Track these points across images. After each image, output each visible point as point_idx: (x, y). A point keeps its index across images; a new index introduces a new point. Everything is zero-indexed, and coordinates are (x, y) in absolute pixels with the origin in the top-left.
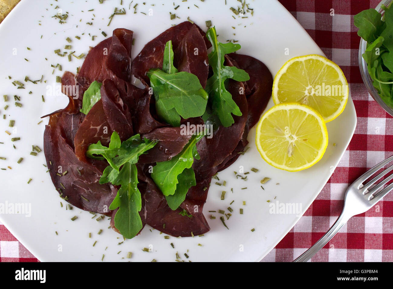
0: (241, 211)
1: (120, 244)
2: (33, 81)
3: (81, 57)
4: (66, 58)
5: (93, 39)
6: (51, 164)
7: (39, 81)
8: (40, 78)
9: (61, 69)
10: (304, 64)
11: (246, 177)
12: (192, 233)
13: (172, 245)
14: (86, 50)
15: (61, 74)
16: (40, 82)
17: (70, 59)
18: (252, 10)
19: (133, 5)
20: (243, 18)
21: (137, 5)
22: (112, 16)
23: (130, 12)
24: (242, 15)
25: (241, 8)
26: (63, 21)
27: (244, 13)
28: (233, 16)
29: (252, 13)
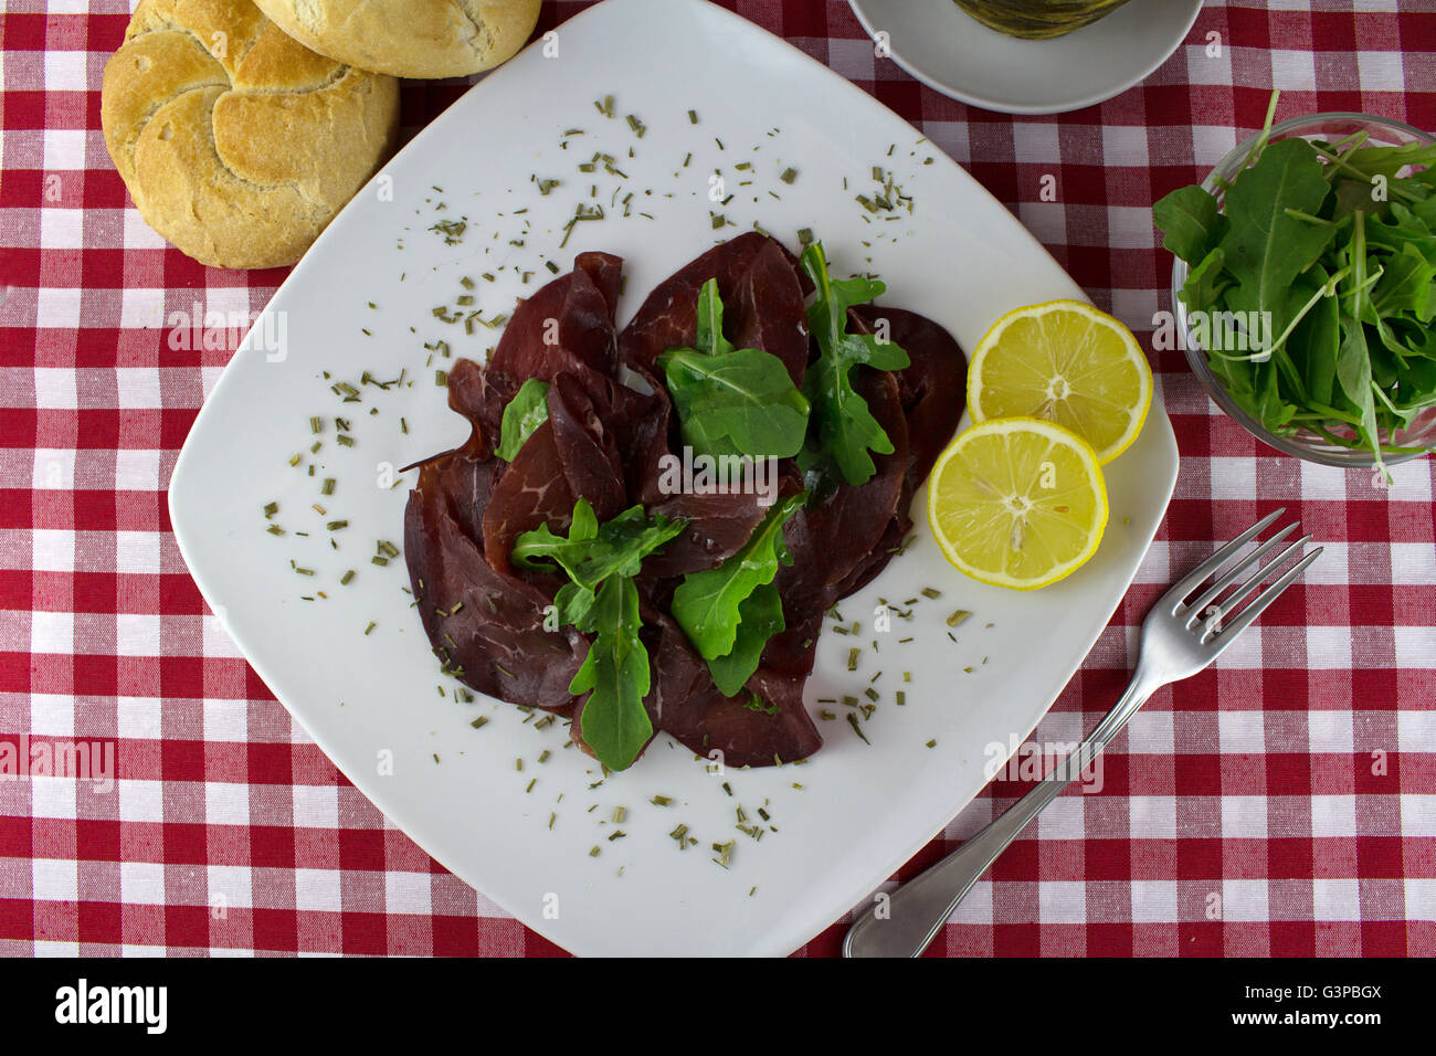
0: (901, 698)
1: (594, 788)
2: (381, 383)
3: (496, 322)
4: (461, 326)
5: (525, 280)
6: (420, 581)
7: (394, 382)
8: (396, 376)
9: (447, 353)
10: (1041, 324)
11: (911, 611)
12: (776, 756)
13: (726, 787)
14: (508, 308)
15: (447, 365)
16: (396, 385)
17: (470, 328)
18: (910, 199)
19: (622, 196)
20: (888, 219)
21: (630, 195)
22: (572, 224)
23: (614, 213)
24: (884, 213)
25: (882, 196)
26: (453, 237)
27: (890, 208)
28: (864, 217)
29: (910, 208)
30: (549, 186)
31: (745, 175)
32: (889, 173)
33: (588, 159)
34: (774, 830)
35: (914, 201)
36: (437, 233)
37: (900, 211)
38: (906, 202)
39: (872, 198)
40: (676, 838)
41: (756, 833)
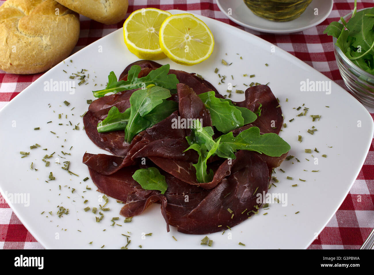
0: (252, 76)
1: (299, 160)
2: (127, 243)
4: (105, 214)
5: (89, 189)
6: (221, 226)
7: (128, 238)
8: (125, 238)
9: (116, 219)
11: (223, 76)
12: (277, 107)
13: (291, 121)
15: (123, 218)
16: (129, 238)
17: (107, 210)
18: (83, 70)
19: (62, 155)
20: (88, 77)
21: (62, 152)
22: (70, 172)
23: (68, 158)
24: (86, 79)
25: (80, 78)
26: (66, 212)
27: (84, 76)
28: (86, 84)
29: (85, 70)
30: (52, 178)
31: (63, 117)
32: (73, 74)
33: (44, 164)
34: (304, 105)
35: (84, 69)
36: (62, 216)
37: (86, 74)
38: (83, 72)
39: (80, 81)
40: (313, 133)
41: (306, 110)
